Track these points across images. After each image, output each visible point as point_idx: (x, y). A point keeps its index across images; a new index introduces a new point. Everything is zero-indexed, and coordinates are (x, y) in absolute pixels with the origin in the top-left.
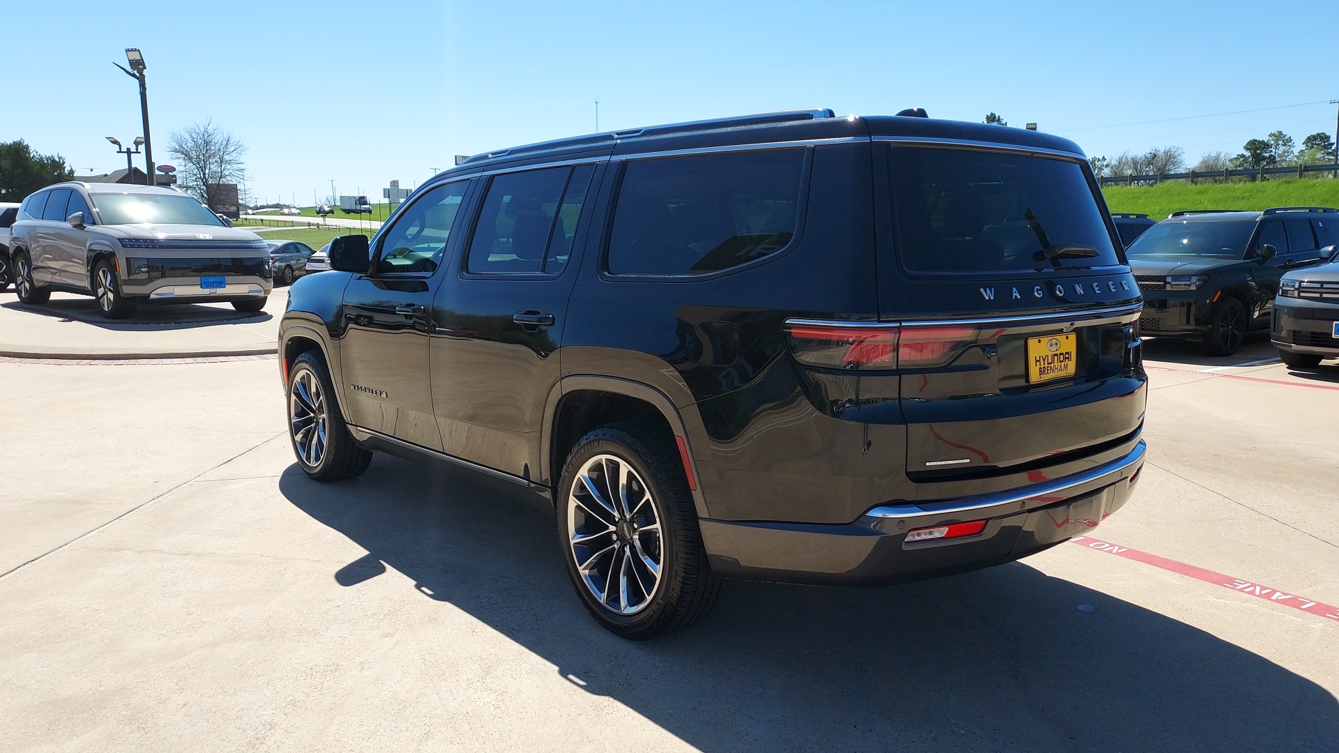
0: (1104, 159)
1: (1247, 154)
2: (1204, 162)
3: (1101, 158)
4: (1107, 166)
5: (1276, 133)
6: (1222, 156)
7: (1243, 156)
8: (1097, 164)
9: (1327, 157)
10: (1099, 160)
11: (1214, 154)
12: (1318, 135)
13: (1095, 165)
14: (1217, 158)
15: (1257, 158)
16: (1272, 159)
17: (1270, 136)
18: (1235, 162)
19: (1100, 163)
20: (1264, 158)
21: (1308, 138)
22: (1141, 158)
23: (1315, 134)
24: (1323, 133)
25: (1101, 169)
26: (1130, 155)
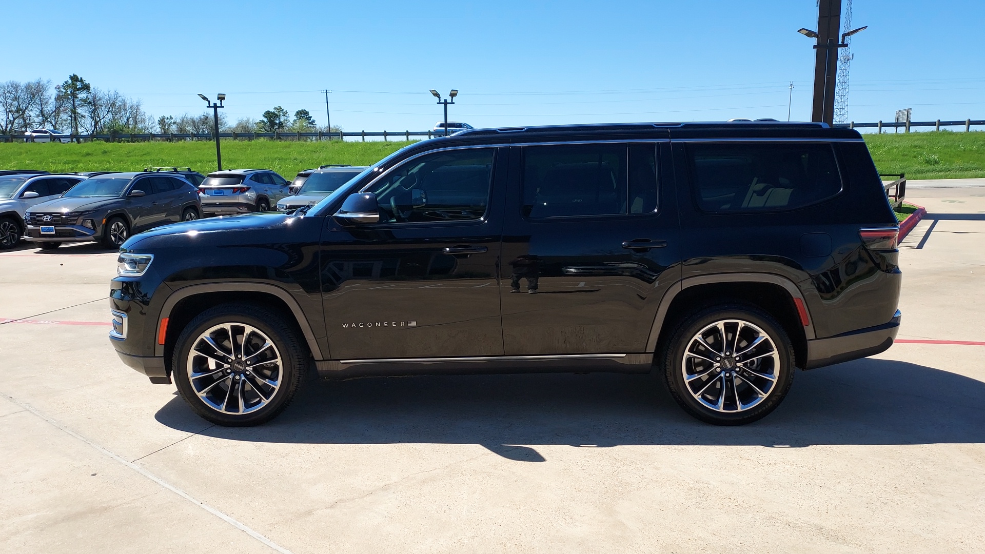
0: (171, 118)
1: (265, 120)
2: (240, 124)
3: (169, 117)
4: (174, 123)
5: (278, 108)
6: (251, 120)
7: (263, 121)
8: (167, 121)
9: (309, 125)
10: (168, 118)
11: (245, 119)
12: (302, 110)
13: (165, 122)
14: (248, 122)
15: (272, 124)
16: (281, 125)
17: (274, 109)
18: (259, 125)
19: (168, 120)
20: (276, 124)
21: (297, 112)
22: (197, 119)
23: (300, 110)
24: (305, 110)
25: (169, 125)
26: (189, 116)
